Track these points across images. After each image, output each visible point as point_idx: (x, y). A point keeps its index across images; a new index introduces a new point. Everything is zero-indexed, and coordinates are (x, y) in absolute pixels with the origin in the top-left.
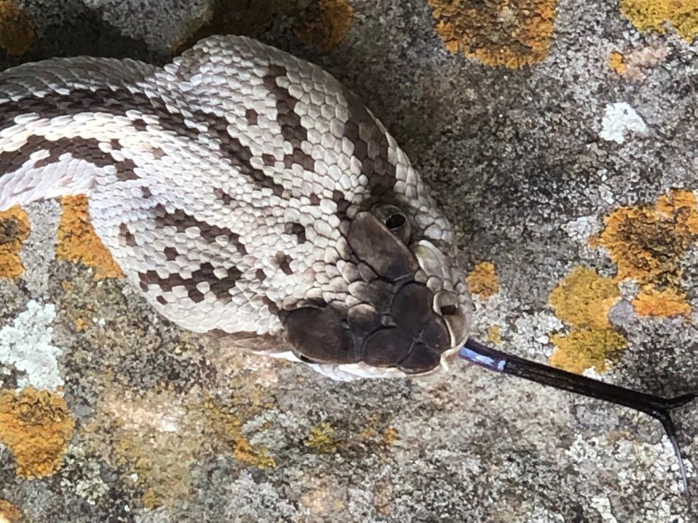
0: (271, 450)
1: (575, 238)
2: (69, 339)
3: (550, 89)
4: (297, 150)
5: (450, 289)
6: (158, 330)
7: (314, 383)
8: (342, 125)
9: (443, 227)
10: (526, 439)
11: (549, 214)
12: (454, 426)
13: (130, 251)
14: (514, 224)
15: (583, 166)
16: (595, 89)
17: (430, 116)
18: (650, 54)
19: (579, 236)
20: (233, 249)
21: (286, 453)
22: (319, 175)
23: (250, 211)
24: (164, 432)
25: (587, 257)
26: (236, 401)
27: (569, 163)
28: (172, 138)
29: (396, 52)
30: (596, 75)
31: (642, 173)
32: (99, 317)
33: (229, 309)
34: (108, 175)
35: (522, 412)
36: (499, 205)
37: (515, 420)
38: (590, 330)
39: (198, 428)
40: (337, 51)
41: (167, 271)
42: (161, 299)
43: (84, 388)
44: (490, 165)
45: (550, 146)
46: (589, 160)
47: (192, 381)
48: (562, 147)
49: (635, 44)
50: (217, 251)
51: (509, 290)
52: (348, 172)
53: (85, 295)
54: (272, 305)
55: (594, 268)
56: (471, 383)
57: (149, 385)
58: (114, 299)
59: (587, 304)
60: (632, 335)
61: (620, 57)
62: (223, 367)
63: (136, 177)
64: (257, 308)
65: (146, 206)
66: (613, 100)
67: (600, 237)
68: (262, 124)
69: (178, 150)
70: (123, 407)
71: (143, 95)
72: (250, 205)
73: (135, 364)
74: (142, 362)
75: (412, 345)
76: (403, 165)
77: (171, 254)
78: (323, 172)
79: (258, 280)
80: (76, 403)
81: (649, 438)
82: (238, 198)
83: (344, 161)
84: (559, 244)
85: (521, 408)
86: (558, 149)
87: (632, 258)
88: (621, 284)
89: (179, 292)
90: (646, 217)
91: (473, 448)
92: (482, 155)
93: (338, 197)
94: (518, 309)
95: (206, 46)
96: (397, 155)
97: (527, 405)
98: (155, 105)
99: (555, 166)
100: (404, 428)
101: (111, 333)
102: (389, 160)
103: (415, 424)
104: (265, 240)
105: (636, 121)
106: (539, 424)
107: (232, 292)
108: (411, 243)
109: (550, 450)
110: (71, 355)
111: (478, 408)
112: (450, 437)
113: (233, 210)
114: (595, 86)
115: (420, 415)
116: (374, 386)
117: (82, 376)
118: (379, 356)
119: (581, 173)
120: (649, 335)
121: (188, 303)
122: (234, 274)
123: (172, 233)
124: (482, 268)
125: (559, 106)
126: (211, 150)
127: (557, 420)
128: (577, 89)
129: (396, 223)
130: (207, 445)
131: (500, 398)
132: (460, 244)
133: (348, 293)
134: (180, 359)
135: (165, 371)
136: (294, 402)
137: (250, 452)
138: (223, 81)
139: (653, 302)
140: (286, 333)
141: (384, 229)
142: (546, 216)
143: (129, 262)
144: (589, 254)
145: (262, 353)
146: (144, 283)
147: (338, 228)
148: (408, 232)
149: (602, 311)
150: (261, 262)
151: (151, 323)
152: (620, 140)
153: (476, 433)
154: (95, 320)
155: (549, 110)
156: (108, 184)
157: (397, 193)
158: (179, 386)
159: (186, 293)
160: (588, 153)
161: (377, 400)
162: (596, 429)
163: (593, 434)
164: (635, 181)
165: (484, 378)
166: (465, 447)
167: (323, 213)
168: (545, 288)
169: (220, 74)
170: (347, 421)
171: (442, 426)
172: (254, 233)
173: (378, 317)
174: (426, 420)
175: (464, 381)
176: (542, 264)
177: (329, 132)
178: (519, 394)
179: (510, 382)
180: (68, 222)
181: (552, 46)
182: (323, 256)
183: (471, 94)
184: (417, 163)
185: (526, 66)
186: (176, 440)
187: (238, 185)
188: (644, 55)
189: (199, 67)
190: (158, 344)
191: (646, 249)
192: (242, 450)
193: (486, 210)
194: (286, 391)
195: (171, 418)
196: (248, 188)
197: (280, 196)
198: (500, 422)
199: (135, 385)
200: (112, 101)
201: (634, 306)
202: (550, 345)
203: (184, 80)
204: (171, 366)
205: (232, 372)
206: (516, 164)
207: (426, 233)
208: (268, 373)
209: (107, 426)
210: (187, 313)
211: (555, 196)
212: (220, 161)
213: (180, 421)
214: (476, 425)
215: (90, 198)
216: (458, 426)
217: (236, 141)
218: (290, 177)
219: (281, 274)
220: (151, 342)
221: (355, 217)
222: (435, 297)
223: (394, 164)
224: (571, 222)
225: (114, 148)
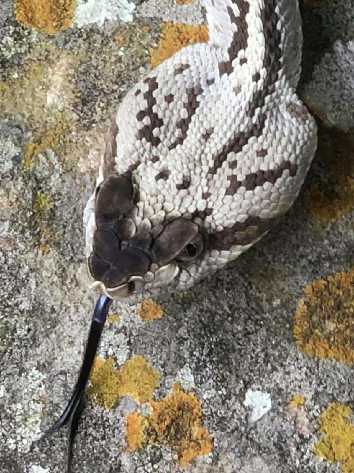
0: (34, 168)
1: (179, 373)
2: (109, 31)
3: (280, 356)
4: (240, 184)
5: (146, 287)
6: (116, 91)
7: (80, 197)
8: (257, 214)
9: (188, 283)
10: (43, 341)
11: (195, 355)
12: (52, 292)
13: (171, 72)
14: (188, 331)
15: (228, 378)
16: (280, 386)
17: (261, 275)
18: (304, 422)
19: (180, 376)
20: (173, 141)
21: (33, 179)
22: (223, 199)
23: (199, 152)
24: (46, 96)
25: (166, 381)
26: (68, 144)
27: (230, 368)
28: (247, 99)
29: (304, 251)
30: (290, 387)
31: (224, 418)
32: (124, 51)
33: (132, 138)
34: (223, 56)
35: (61, 337)
36: (201, 321)
37: (56, 333)
38: (117, 384)
39: (49, 118)
40: (305, 211)
41: (157, 96)
42: (138, 92)
43: (75, 41)
44: (229, 315)
45: (242, 356)
46: (233, 382)
47: (81, 115)
48: (241, 364)
49: (311, 413)
50: (171, 129)
51: (144, 329)
52: (225, 218)
53: (139, 42)
54: (135, 167)
55: (159, 386)
56: (81, 303)
57: (79, 85)
58: (136, 61)
59: (135, 381)
60: (114, 411)
61: (302, 403)
62: (90, 135)
63: (221, 74)
64: (133, 157)
65: (202, 82)
66: (273, 398)
67: (180, 390)
68: (257, 160)
69: (240, 103)
70: (64, 68)
71: (277, 79)
72: (203, 152)
73: (93, 75)
74: (94, 80)
75: (108, 262)
76: (230, 255)
77: (169, 99)
78: (225, 201)
79: (152, 157)
80: (66, 36)
81: (44, 424)
82: (207, 144)
83: (233, 216)
84: (175, 362)
85: (65, 337)
86: (239, 361)
87: (166, 411)
88: (149, 404)
89: (144, 104)
90: (193, 421)
91: (37, 305)
92: (235, 310)
93: (208, 212)
94: (131, 335)
95: (310, 122)
96: (237, 251)
97: (66, 341)
98: (270, 88)
99: (228, 359)
100: (50, 258)
101: (113, 59)
102: (233, 246)
103: (53, 265)
104: (179, 162)
105: (259, 414)
106: (53, 349)
107: (144, 140)
108: (177, 261)
109: (36, 357)
110: (98, 33)
111: (64, 308)
112: (44, 290)
113: (199, 141)
114: (283, 386)
115: (59, 269)
116: (79, 238)
117: (84, 40)
118: (100, 239)
119: (223, 377)
120: (114, 424)
121: (136, 110)
122: (156, 142)
123: (183, 100)
124: (158, 310)
125: (269, 361)
126: (239, 125)
127: (56, 361)
128: (280, 374)
129: (191, 250)
130: (38, 125)
131: (71, 323)
132: (175, 294)
133: (143, 219)
134: (96, 106)
135: (88, 96)
136: (67, 183)
137: (33, 154)
138: (286, 134)
139: (136, 426)
140: (116, 176)
141: (186, 243)
142: (194, 353)
143: (163, 70)
144: (168, 383)
145: (102, 161)
146: (150, 81)
147: (187, 211)
148: (184, 259)
149: (130, 392)
150: (164, 159)
151: (120, 86)
152: (246, 403)
153: (47, 306)
154: (122, 49)
155: (266, 355)
156: (216, 56)
157: (211, 251)
158: (77, 106)
159: (142, 109)
160: (237, 382)
161: (69, 239)
162: (50, 388)
163: (47, 386)
164: (218, 413)
165: (84, 312)
166: (38, 300)
167: (197, 202)
168: (145, 353)
169: (291, 132)
170: (54, 219)
171: (52, 284)
172: (183, 155)
173: (127, 238)
174: (56, 273)
175: (82, 298)
176: (162, 351)
177: (252, 205)
178: (73, 336)
179: (81, 329)
180: (189, 30)
181: (309, 357)
182: (169, 202)
183: (276, 302)
184: (230, 266)
185: (295, 340)
186: (41, 104)
187: (216, 144)
188: (303, 419)
189: (296, 117)
190: (106, 91)
191: (172, 421)
192: (35, 148)
193: (198, 312)
194: (74, 178)
195: (56, 100)
196: (214, 151)
197: (209, 172)
198: (55, 323)
199: (78, 76)
200: (273, 58)
201: (133, 413)
202: (107, 356)
203: (287, 107)
204: (91, 100)
205: (88, 142)
206: (229, 333)
207: (184, 272)
208: (87, 166)
209: (51, 57)
210: (129, 110)
211: (208, 359)
212: (232, 132)
213: (54, 106)
214: (53, 306)
215: (207, 43)
216: (52, 295)
217: (246, 142)
218: (222, 178)
219: (156, 173)
220: (107, 86)
221: (194, 223)
222: (140, 278)
223: (231, 249)
224: (190, 370)
225: (241, 60)
